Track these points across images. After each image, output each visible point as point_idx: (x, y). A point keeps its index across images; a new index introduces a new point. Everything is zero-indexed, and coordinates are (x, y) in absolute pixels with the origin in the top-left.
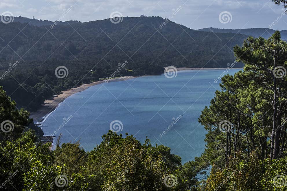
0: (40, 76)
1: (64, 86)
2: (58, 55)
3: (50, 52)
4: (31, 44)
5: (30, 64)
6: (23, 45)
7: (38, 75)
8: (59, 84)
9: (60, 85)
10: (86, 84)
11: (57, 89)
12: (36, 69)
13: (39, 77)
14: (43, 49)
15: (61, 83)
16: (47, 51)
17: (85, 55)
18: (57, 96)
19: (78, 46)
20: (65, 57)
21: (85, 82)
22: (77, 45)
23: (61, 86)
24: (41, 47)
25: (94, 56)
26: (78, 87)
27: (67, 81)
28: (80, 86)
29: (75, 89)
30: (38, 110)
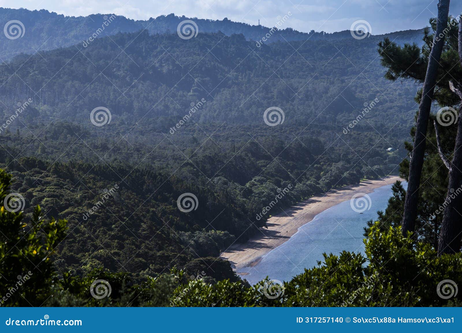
0: (262, 161)
1: (319, 184)
2: (311, 112)
3: (291, 105)
4: (247, 85)
5: (243, 132)
6: (229, 87)
7: (258, 158)
8: (308, 179)
9: (309, 182)
10: (373, 182)
11: (301, 191)
12: (253, 143)
13: (260, 163)
14: (275, 97)
15: (313, 179)
16: (284, 102)
17: (377, 113)
18: (302, 209)
19: (361, 92)
20: (328, 116)
21: (372, 177)
22: (359, 90)
23: (310, 186)
24: (271, 92)
25: (398, 116)
26: (353, 188)
27: (328, 172)
28: (358, 185)
29: (344, 194)
30: (250, 241)
